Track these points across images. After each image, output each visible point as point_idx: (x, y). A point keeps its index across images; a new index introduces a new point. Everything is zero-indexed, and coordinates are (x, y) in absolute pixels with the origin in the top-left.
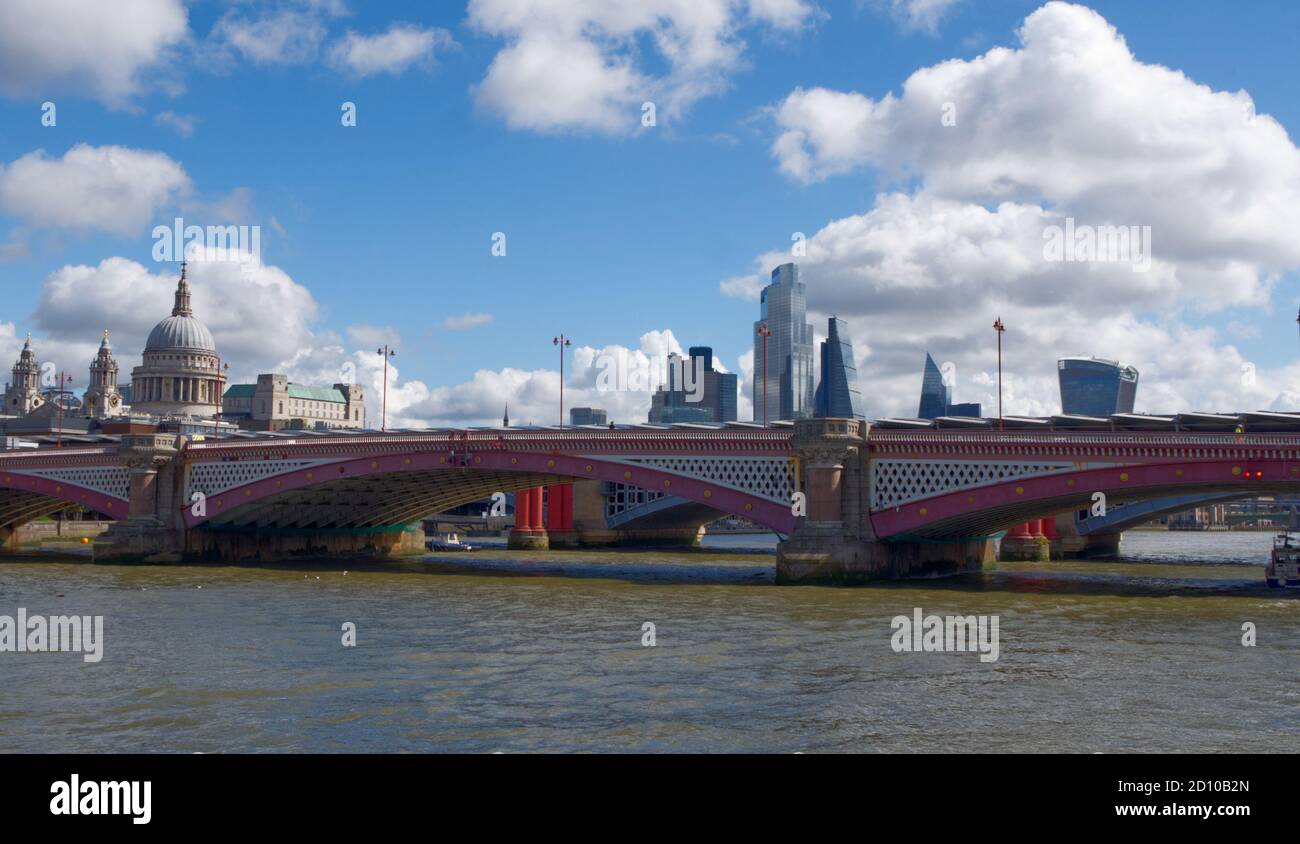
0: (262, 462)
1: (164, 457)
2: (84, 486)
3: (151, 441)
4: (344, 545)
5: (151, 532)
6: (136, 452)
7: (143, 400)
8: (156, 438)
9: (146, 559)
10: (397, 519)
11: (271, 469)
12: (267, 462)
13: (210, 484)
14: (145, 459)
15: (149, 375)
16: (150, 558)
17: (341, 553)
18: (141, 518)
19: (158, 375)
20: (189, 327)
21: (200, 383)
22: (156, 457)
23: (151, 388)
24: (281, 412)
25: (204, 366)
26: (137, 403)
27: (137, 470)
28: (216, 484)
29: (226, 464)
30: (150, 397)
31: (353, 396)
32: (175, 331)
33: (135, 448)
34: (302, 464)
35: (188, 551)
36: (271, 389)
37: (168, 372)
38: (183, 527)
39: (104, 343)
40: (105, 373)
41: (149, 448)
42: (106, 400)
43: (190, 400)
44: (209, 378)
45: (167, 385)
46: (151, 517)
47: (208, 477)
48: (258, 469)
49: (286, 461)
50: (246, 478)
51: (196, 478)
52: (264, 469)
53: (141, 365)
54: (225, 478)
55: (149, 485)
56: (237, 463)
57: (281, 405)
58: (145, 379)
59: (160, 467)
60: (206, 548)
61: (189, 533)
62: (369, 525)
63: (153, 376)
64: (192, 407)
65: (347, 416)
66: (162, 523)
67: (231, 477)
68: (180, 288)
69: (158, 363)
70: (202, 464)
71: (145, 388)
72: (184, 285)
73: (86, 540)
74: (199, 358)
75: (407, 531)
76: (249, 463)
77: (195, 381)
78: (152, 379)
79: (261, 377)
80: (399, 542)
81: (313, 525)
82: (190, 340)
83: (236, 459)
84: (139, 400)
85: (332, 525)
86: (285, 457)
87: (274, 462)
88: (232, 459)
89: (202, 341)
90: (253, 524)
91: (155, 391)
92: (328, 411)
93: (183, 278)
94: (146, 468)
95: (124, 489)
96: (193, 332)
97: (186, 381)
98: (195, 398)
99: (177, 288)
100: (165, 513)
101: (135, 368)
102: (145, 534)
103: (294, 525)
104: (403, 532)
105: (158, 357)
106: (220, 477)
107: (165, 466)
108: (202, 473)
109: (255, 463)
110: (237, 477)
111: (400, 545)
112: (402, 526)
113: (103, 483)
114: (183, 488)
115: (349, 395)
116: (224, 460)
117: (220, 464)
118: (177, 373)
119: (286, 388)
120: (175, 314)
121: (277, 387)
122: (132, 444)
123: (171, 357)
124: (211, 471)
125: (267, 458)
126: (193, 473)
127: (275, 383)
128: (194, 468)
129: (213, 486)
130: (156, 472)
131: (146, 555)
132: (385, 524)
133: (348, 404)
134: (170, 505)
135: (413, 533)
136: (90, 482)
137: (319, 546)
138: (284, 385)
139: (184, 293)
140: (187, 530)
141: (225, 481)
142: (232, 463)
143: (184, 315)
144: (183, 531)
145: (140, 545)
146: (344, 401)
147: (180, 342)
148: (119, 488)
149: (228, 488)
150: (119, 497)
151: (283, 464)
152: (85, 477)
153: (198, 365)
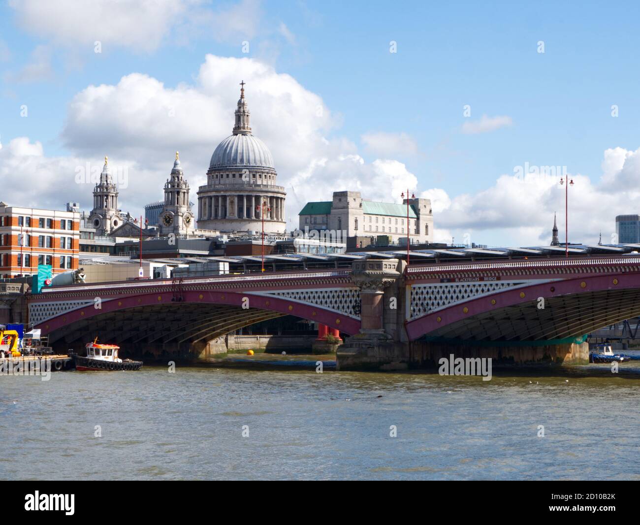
0: (477, 283)
1: (389, 280)
2: (314, 305)
3: (380, 266)
4: (526, 356)
5: (384, 344)
6: (368, 275)
7: (209, 219)
8: (384, 263)
9: (382, 367)
10: (569, 333)
11: (486, 289)
12: (482, 283)
13: (430, 302)
14: (376, 281)
15: (214, 194)
16: (385, 367)
17: (525, 362)
18: (374, 331)
19: (222, 193)
20: (250, 145)
21: (262, 201)
22: (384, 280)
23: (217, 206)
24: (356, 229)
25: (265, 183)
26: (204, 221)
27: (368, 291)
28: (436, 302)
29: (444, 285)
30: (216, 215)
31: (423, 211)
32: (237, 150)
33: (367, 271)
34: (515, 284)
35: (412, 360)
36: (346, 207)
37: (230, 190)
38: (408, 340)
39: (176, 164)
40: (178, 193)
41: (378, 272)
42: (180, 219)
43: (254, 218)
44: (270, 195)
45: (232, 202)
46: (381, 331)
47: (427, 297)
48: (474, 290)
49: (499, 282)
50: (463, 297)
51: (417, 297)
52: (480, 289)
53: (207, 184)
54: (444, 297)
55: (378, 304)
56: (454, 284)
57: (356, 221)
58: (210, 198)
59: (386, 288)
60: (425, 359)
61: (412, 345)
62: (545, 338)
63: (218, 194)
64: (255, 224)
65: (417, 231)
66: (390, 337)
67: (449, 296)
68: (240, 108)
69: (222, 182)
70: (422, 285)
71: (210, 206)
72: (244, 104)
73: (252, 352)
74: (260, 176)
75: (576, 343)
76: (466, 284)
77: (258, 198)
78: (217, 197)
79: (336, 195)
80: (569, 352)
81: (503, 338)
82: (252, 158)
83: (453, 280)
84: (206, 218)
85: (518, 338)
86: (499, 278)
87: (488, 283)
88: (449, 281)
89: (263, 159)
90: (458, 338)
91: (220, 208)
92: (393, 226)
93: (242, 97)
94: (375, 289)
95: (350, 307)
96: (254, 151)
97: (249, 198)
98: (257, 215)
99: (236, 108)
100: (392, 327)
101: (200, 187)
102: (379, 346)
103: (488, 338)
104: (573, 344)
105: (222, 176)
106: (438, 297)
107: (389, 287)
108: (422, 293)
109: (471, 283)
110: (455, 296)
111: (570, 355)
112: (572, 339)
113: (331, 302)
114: (405, 306)
115: (419, 210)
116: (442, 281)
117: (438, 285)
118: (241, 191)
119: (361, 205)
120: (235, 134)
121: (353, 204)
122: (365, 269)
123: (234, 176)
124: (430, 291)
125: (482, 279)
126: (414, 292)
127: (350, 199)
128: (414, 288)
129: (433, 304)
130: (383, 293)
131: (381, 363)
132: (559, 337)
133: (418, 219)
134: (395, 321)
135: (581, 345)
136: (319, 301)
137: (508, 357)
138: (358, 201)
139: (244, 111)
140: (410, 342)
141: (444, 299)
142: (449, 284)
143: (244, 134)
144: (408, 343)
145: (376, 354)
146: (415, 216)
147: (242, 160)
148: (345, 307)
149: (447, 306)
150: (346, 314)
151: (497, 285)
152: (314, 297)
153: (259, 182)
